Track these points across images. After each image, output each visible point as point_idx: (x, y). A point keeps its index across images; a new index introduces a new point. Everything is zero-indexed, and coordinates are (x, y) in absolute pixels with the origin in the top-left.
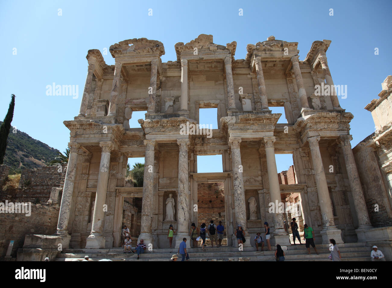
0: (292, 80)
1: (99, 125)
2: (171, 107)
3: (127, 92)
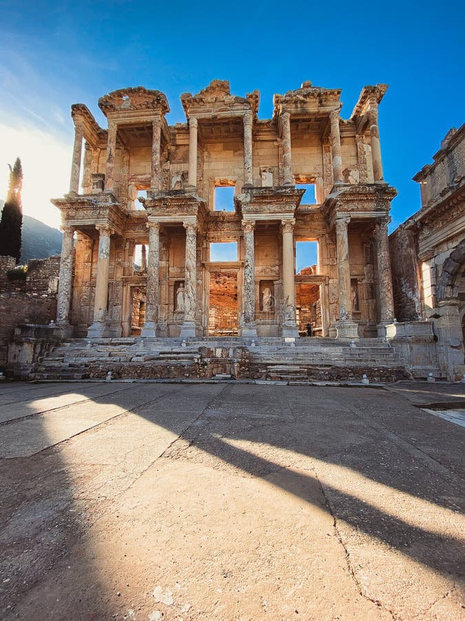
0: (329, 147)
1: (93, 205)
2: (178, 183)
3: (129, 166)
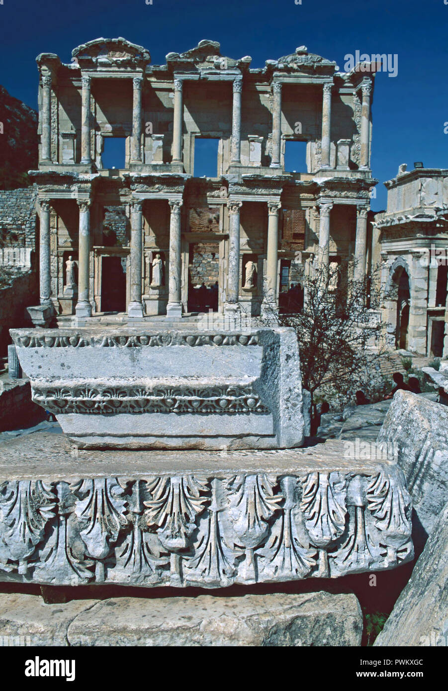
2: (160, 148)
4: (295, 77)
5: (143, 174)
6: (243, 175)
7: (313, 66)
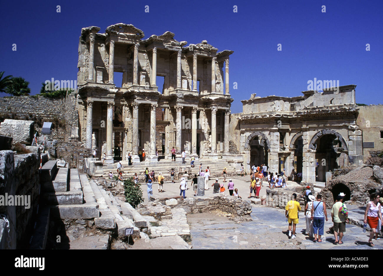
0: (206, 66)
2: (144, 79)
4: (203, 53)
5: (141, 91)
6: (185, 94)
7: (209, 49)
